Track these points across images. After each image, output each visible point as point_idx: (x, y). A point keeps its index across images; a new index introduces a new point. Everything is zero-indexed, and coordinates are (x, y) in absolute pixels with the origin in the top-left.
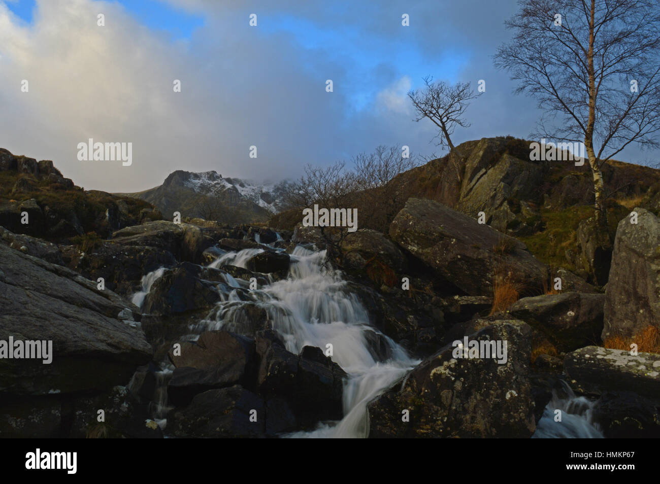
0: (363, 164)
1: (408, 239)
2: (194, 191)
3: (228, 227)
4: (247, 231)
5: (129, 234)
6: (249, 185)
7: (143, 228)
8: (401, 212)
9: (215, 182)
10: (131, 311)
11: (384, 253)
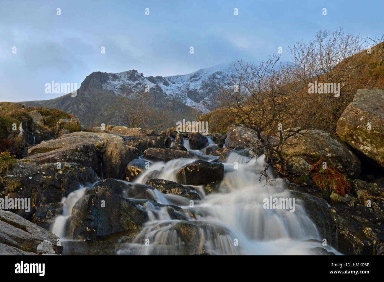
0: (301, 54)
1: (360, 138)
2: (114, 94)
3: (154, 134)
4: (174, 137)
5: (45, 150)
6: (174, 83)
7: (61, 142)
8: (349, 107)
9: (136, 82)
10: (51, 243)
11: (332, 156)
